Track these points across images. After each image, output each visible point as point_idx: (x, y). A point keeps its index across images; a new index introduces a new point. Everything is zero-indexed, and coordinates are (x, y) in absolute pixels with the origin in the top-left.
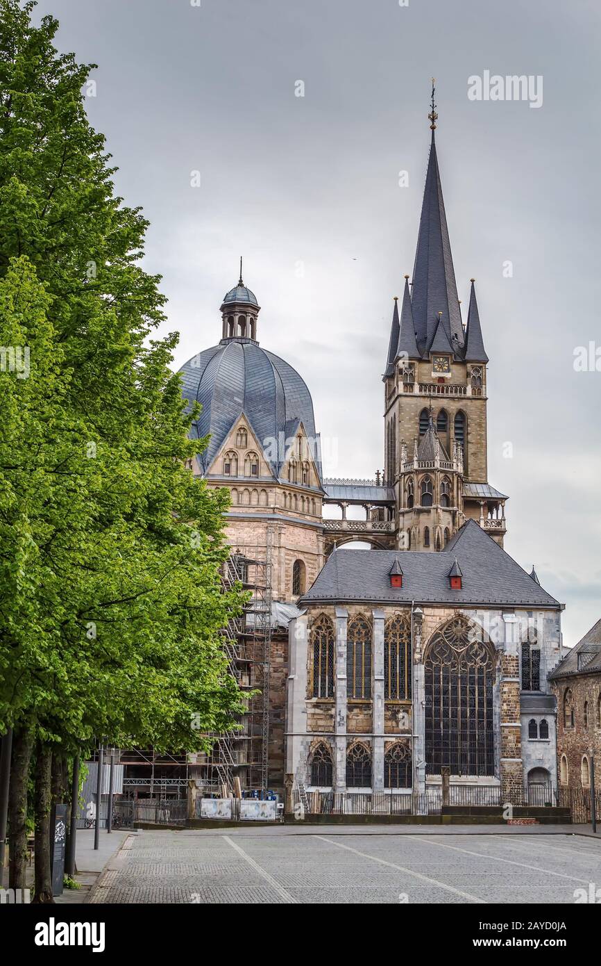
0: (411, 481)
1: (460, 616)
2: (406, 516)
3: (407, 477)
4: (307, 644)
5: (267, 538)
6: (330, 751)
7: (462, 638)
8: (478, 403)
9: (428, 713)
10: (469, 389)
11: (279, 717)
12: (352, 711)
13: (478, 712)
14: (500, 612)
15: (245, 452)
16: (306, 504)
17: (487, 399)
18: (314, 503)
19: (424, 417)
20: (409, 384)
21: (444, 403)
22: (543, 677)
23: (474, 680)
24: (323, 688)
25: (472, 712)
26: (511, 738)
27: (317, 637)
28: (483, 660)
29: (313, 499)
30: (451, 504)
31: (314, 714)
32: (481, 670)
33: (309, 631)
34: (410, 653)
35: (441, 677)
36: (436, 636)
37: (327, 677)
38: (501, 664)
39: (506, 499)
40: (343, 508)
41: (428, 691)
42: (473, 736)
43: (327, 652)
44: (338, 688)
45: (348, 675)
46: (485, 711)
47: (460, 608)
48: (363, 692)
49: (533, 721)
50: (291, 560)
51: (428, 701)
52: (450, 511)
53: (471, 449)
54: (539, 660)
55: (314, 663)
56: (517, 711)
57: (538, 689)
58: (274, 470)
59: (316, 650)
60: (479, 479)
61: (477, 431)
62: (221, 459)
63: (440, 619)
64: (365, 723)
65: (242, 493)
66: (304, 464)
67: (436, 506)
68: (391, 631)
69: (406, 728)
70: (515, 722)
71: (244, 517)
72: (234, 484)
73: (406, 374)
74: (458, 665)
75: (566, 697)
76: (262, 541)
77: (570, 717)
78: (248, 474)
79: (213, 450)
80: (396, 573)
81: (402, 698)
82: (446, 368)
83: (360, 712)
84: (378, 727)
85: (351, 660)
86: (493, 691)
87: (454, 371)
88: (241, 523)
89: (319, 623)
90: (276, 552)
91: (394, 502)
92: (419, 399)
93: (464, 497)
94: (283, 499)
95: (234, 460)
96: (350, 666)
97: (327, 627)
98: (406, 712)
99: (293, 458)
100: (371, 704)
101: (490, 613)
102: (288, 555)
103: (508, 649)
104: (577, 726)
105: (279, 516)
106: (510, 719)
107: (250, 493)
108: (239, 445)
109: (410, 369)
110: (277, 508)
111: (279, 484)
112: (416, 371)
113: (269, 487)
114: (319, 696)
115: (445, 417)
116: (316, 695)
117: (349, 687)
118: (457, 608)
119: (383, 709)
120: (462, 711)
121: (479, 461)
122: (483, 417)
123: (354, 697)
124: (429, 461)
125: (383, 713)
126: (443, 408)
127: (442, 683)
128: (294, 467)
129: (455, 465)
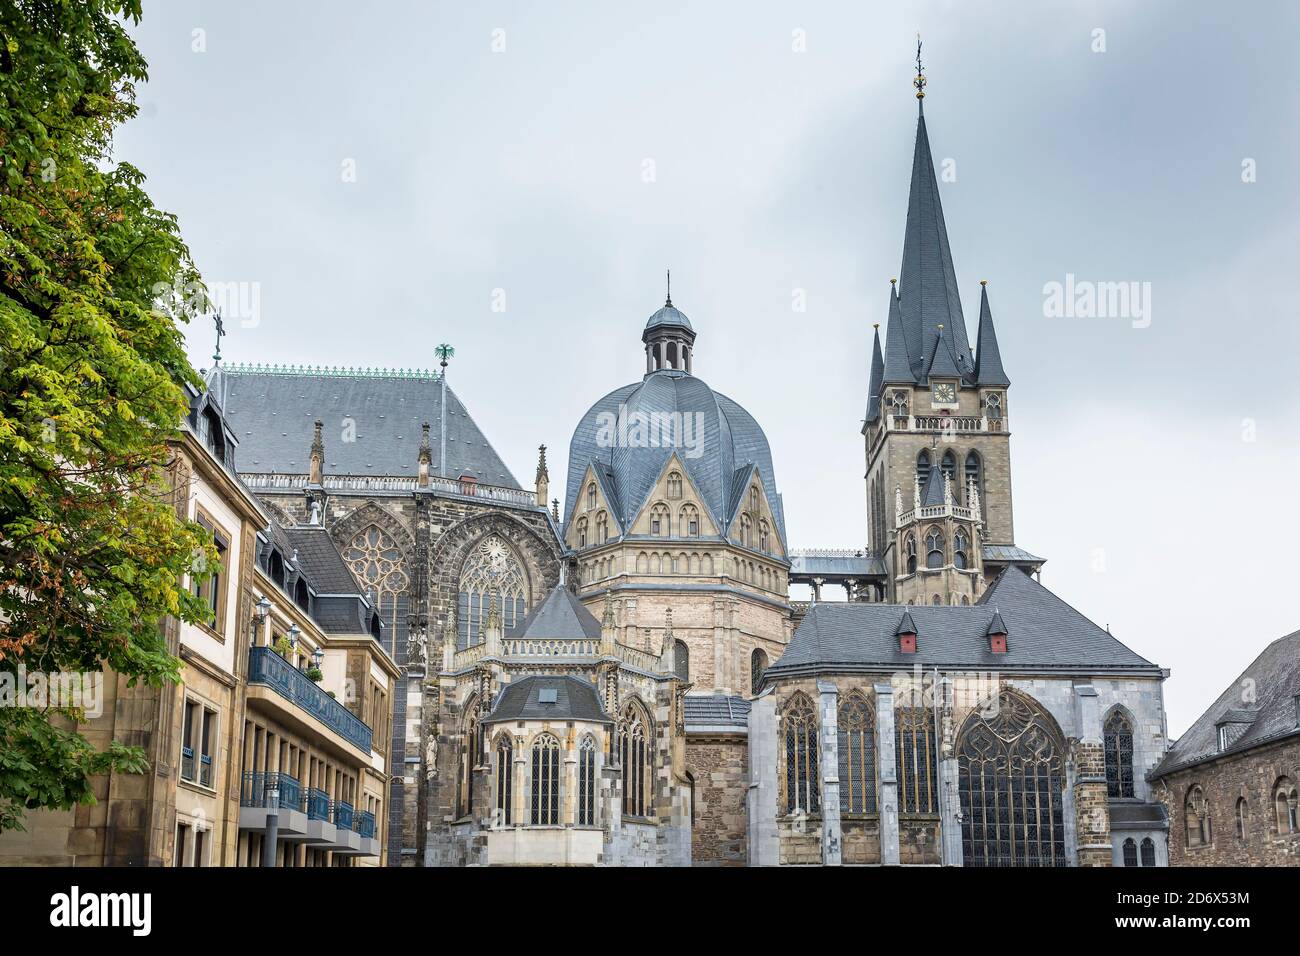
0: (912, 537)
1: (1007, 689)
2: (906, 584)
3: (905, 533)
4: (776, 738)
5: (714, 617)
7: (1013, 723)
8: (997, 440)
9: (966, 834)
10: (984, 423)
11: (738, 850)
12: (849, 831)
13: (1041, 829)
14: (1070, 683)
15: (680, 503)
16: (766, 578)
17: (1008, 435)
18: (777, 577)
19: (923, 461)
20: (901, 418)
21: (950, 442)
22: (1139, 779)
23: (1033, 783)
24: (803, 799)
25: (1032, 830)
27: (790, 727)
28: (1045, 754)
29: (775, 572)
30: (969, 565)
31: (790, 838)
32: (1042, 770)
33: (779, 718)
34: (934, 745)
35: (983, 779)
36: (971, 720)
37: (808, 783)
38: (1073, 759)
39: (1043, 562)
40: (815, 586)
41: (965, 802)
43: (807, 747)
44: (828, 797)
45: (841, 778)
46: (1052, 829)
47: (1009, 677)
48: (864, 805)
49: (1129, 841)
50: (748, 649)
51: (964, 815)
52: (968, 574)
53: (991, 500)
54: (1132, 752)
55: (788, 764)
56: (1106, 824)
57: (1132, 795)
58: (720, 527)
59: (790, 745)
60: (1002, 540)
61: (997, 477)
62: (646, 515)
64: (869, 849)
65: (677, 558)
66: (762, 524)
67: (950, 566)
68: (903, 713)
69: (932, 855)
70: (1102, 842)
71: (681, 590)
72: (666, 546)
73: (897, 405)
74: (1008, 761)
75: (1190, 800)
76: (706, 621)
77: (1197, 831)
78: (685, 533)
79: (635, 503)
80: (905, 630)
81: (924, 810)
82: (951, 397)
83: (861, 833)
84: (891, 854)
85: (844, 757)
86: (1064, 799)
87: (963, 401)
88: (677, 598)
89: (793, 706)
90: (727, 636)
91: (885, 576)
92: (916, 436)
93: (984, 561)
94: (734, 567)
95: (664, 516)
96: (842, 766)
97: (806, 710)
98: (931, 832)
99: (747, 515)
100: (877, 820)
101: (1054, 684)
102: (743, 641)
103: (1086, 734)
104: (1218, 840)
105: (730, 589)
106: (1094, 837)
107: (688, 558)
108: (670, 495)
109: (903, 398)
110: (726, 577)
111: (728, 545)
112: (914, 398)
113: (714, 549)
114: (797, 811)
115: (953, 460)
116: (791, 810)
117: (843, 796)
118: (1003, 678)
119: (897, 826)
120: (1016, 829)
121: (1001, 517)
122: (1005, 458)
123: (852, 810)
124: (937, 507)
125: (897, 832)
126: (949, 448)
127: (983, 788)
128: (748, 527)
129: (973, 513)
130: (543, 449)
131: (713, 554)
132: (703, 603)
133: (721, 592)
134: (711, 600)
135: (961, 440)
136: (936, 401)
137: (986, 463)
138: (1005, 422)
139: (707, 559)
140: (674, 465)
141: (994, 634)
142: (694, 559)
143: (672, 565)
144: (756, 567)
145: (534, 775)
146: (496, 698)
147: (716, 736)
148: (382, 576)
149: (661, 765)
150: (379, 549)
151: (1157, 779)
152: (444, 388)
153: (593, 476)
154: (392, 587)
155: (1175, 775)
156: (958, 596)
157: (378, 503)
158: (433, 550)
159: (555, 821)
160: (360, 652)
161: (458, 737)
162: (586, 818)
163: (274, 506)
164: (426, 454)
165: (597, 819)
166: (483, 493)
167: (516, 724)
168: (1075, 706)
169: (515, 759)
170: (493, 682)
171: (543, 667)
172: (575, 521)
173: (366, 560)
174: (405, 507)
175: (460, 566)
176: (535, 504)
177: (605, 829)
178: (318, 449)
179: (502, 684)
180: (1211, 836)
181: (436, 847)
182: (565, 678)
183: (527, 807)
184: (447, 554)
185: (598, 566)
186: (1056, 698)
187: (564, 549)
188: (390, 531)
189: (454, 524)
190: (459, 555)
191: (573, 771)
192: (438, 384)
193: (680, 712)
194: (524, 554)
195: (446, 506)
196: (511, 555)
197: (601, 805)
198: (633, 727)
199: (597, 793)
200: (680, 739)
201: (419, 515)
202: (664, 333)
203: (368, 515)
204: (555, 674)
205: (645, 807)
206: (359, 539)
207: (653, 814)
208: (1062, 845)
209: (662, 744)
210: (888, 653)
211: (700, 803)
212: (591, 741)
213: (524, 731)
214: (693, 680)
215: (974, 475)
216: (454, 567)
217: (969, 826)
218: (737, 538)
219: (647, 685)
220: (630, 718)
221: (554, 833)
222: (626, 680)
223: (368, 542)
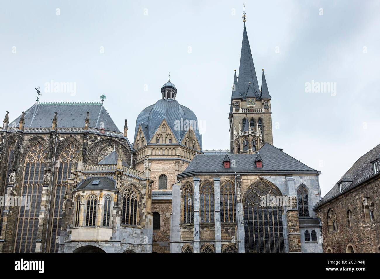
0: (239, 142)
1: (262, 179)
3: (237, 141)
4: (180, 197)
5: (175, 167)
6: (192, 250)
7: (264, 191)
8: (268, 115)
9: (246, 230)
10: (263, 110)
12: (204, 229)
13: (275, 228)
14: (284, 176)
15: (166, 134)
17: (271, 113)
19: (244, 121)
20: (237, 109)
21: (253, 116)
22: (311, 210)
23: (271, 212)
24: (189, 218)
25: (271, 228)
26: (294, 240)
27: (185, 194)
30: (257, 149)
31: (184, 232)
32: (275, 207)
33: (181, 191)
34: (235, 199)
35: (253, 210)
36: (249, 189)
37: (190, 213)
41: (246, 218)
42: (272, 241)
45: (201, 211)
46: (278, 228)
47: (262, 175)
48: (210, 219)
49: (307, 231)
51: (246, 224)
52: (256, 152)
54: (308, 201)
55: (184, 206)
56: (298, 225)
57: (308, 216)
58: (178, 141)
59: (185, 200)
61: (267, 126)
62: (155, 137)
63: (251, 181)
64: (211, 235)
65: (165, 150)
66: (193, 141)
67: (250, 149)
68: (224, 188)
70: (296, 232)
71: (165, 159)
72: (161, 147)
73: (236, 105)
75: (329, 215)
76: (173, 169)
77: (332, 226)
78: (167, 143)
79: (152, 134)
80: (226, 161)
81: (231, 221)
82: (253, 103)
83: (208, 229)
84: (217, 237)
85: (203, 203)
86: (283, 217)
87: (257, 104)
88: (164, 162)
89: (186, 187)
92: (242, 114)
94: (183, 153)
95: (161, 138)
96: (202, 206)
97: (190, 188)
98: (234, 229)
99: (188, 138)
100: (214, 225)
101: (279, 177)
103: (290, 194)
104: (340, 228)
105: (181, 159)
106: (293, 230)
107: (168, 150)
108: (163, 131)
109: (238, 103)
110: (180, 155)
111: (180, 146)
112: (241, 103)
113: (176, 147)
114: (187, 223)
115: (254, 121)
116: (185, 222)
117: (202, 217)
118: (260, 175)
119: (220, 226)
120: (265, 228)
121: (269, 137)
122: (270, 120)
123: (205, 222)
124: (246, 132)
125: (220, 229)
126: (252, 118)
127: (253, 214)
128: (188, 141)
129: (258, 133)
130: (126, 120)
131: (176, 148)
132: (172, 163)
133: (178, 160)
134: (175, 162)
135: (256, 115)
136: (248, 104)
137: (264, 122)
138: (270, 109)
139: (174, 150)
140: (164, 122)
141: (258, 161)
142: (170, 150)
143: (163, 152)
144: (191, 153)
145: (87, 209)
146: (79, 184)
148: (74, 157)
149: (143, 208)
150: (74, 150)
151: (317, 209)
152: (102, 107)
153: (141, 128)
155: (323, 206)
157: (73, 136)
158: (89, 149)
159: (94, 225)
162: (106, 223)
163: (42, 137)
164: (87, 121)
165: (110, 224)
166: (107, 133)
167: (82, 192)
168: (286, 185)
169: (81, 203)
171: (97, 174)
172: (136, 142)
173: (70, 153)
174: (81, 137)
175: (98, 155)
176: (123, 136)
177: (113, 228)
178: (55, 120)
179: (82, 180)
180: (337, 227)
181: (63, 236)
182: (105, 177)
183: (84, 220)
184: (94, 150)
185: (141, 154)
186: (279, 182)
187: (132, 149)
188: (77, 144)
189: (96, 141)
190: (98, 151)
191: (101, 208)
192: (100, 106)
193: (150, 190)
195: (94, 136)
197: (112, 220)
198: (132, 195)
199: (111, 216)
200: (149, 199)
201: (84, 139)
202: (167, 89)
203: (70, 140)
204: (101, 176)
205: (137, 222)
206: (68, 147)
207: (139, 225)
208: (282, 234)
209: (144, 201)
210: (220, 168)
211: (162, 223)
212: (109, 197)
213: (85, 194)
214: (168, 187)
215: (261, 126)
216: (96, 154)
217: (248, 227)
218: (184, 144)
219: (138, 182)
220: (131, 192)
221: (93, 229)
222: (128, 178)
223: (71, 148)
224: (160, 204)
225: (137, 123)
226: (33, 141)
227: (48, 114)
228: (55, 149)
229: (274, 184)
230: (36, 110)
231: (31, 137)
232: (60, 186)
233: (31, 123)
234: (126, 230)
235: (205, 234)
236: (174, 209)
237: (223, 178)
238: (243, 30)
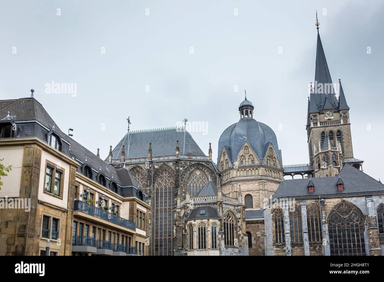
0: (319, 158)
1: (344, 201)
2: (318, 172)
3: (317, 157)
4: (271, 220)
5: (259, 187)
7: (346, 211)
8: (346, 126)
9: (332, 247)
10: (342, 121)
12: (294, 247)
13: (357, 245)
14: (364, 198)
15: (248, 155)
16: (276, 174)
17: (350, 124)
18: (279, 174)
19: (323, 135)
20: (315, 123)
21: (331, 128)
23: (354, 230)
24: (280, 239)
25: (354, 245)
27: (276, 217)
28: (357, 221)
29: (279, 172)
30: (337, 164)
31: (277, 250)
32: (357, 226)
33: (272, 214)
34: (320, 220)
35: (337, 230)
36: (332, 211)
37: (281, 234)
38: (367, 222)
39: (363, 162)
40: (292, 175)
41: (331, 237)
43: (281, 223)
44: (287, 238)
45: (291, 232)
46: (361, 244)
47: (344, 197)
48: (299, 239)
50: (270, 195)
51: (331, 242)
52: (337, 167)
53: (345, 145)
55: (275, 228)
56: (378, 242)
58: (260, 161)
59: (276, 223)
60: (349, 156)
61: (347, 137)
62: (239, 159)
63: (334, 203)
64: (301, 253)
65: (248, 171)
66: (274, 159)
67: (331, 165)
68: (310, 211)
69: (321, 254)
70: (377, 248)
71: (249, 180)
72: (245, 168)
73: (314, 119)
74: (345, 224)
76: (257, 188)
78: (250, 163)
79: (235, 156)
80: (310, 185)
81: (318, 240)
82: (331, 115)
83: (298, 248)
84: (307, 254)
85: (292, 225)
86: (364, 235)
87: (335, 116)
89: (276, 211)
90: (264, 192)
91: (313, 171)
92: (320, 128)
93: (343, 163)
94: (265, 172)
95: (244, 159)
96: (291, 228)
97: (280, 212)
98: (320, 247)
99: (269, 156)
100: (303, 244)
101: (359, 198)
102: (268, 193)
103: (370, 214)
105: (264, 178)
106: (374, 246)
107: (251, 171)
108: (246, 153)
109: (316, 117)
110: (263, 175)
111: (263, 166)
112: (318, 117)
113: (259, 167)
114: (279, 242)
115: (332, 134)
116: (277, 242)
117: (292, 237)
118: (342, 198)
119: (309, 245)
120: (348, 245)
121: (349, 149)
122: (349, 131)
123: (295, 241)
124: (326, 148)
125: (309, 247)
126: (331, 130)
127: (337, 233)
128: (269, 160)
129: (338, 149)
130: (210, 144)
131: (258, 169)
132: (256, 183)
133: (261, 179)
134: (258, 182)
135: (335, 128)
136: (326, 117)
137: (343, 133)
138: (348, 120)
139: (257, 170)
140: (246, 144)
141: (339, 184)
142: (253, 171)
143: (247, 173)
144: (272, 171)
145: (199, 235)
146: (189, 213)
147: (257, 221)
148: (168, 183)
149: (239, 230)
150: (167, 176)
152: (185, 131)
153: (224, 150)
154: (171, 185)
156: (334, 174)
157: (166, 163)
158: (181, 175)
159: (205, 248)
160: (133, 202)
161: (182, 225)
162: (214, 246)
163: (140, 167)
164: (178, 149)
165: (217, 247)
166: (194, 158)
167: (193, 221)
168: (367, 205)
169: (193, 231)
170: (188, 209)
171: (202, 204)
172: (220, 163)
173: (164, 179)
174: (173, 164)
175: (188, 179)
176: (209, 159)
177: (220, 250)
178: (150, 150)
179: (191, 210)
182: (209, 207)
183: (197, 244)
184: (185, 175)
185: (226, 175)
186: (360, 203)
187: (217, 171)
188: (170, 170)
189: (186, 167)
190: (188, 175)
191: (210, 233)
193: (244, 215)
194: (206, 173)
195: (184, 162)
196: (203, 174)
197: (218, 243)
198: (229, 220)
199: (217, 239)
200: (244, 223)
201: (176, 165)
202: (244, 107)
203: (164, 167)
204: (205, 206)
205: (235, 243)
206: (162, 174)
207: (237, 245)
208: (365, 249)
209: (239, 224)
210: (305, 193)
211: (253, 242)
212: (215, 224)
213: (196, 223)
214: (254, 206)
215: (340, 140)
216: (187, 179)
217: (333, 245)
218: (266, 163)
219: (234, 207)
220: (229, 217)
221: (205, 251)
222: (226, 206)
223: (164, 174)
224: (251, 225)
225: (220, 145)
226: (133, 170)
227: (140, 143)
228: (152, 177)
229: (356, 205)
230: (129, 140)
231: (132, 168)
232: (158, 210)
233: (128, 153)
234: (228, 250)
235: (296, 252)
236: (267, 231)
237: (309, 202)
238: (317, 38)
